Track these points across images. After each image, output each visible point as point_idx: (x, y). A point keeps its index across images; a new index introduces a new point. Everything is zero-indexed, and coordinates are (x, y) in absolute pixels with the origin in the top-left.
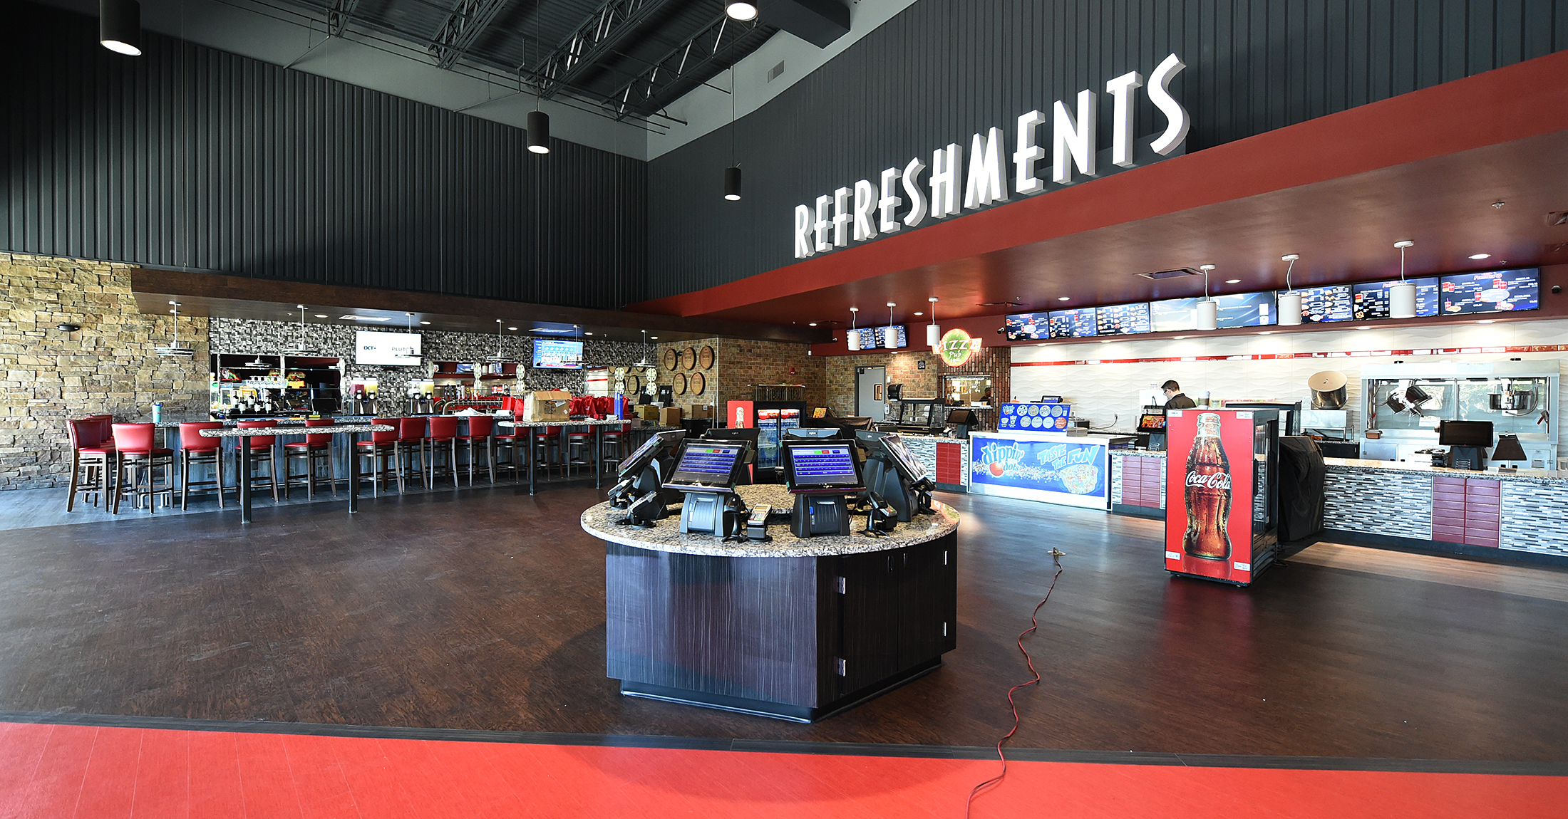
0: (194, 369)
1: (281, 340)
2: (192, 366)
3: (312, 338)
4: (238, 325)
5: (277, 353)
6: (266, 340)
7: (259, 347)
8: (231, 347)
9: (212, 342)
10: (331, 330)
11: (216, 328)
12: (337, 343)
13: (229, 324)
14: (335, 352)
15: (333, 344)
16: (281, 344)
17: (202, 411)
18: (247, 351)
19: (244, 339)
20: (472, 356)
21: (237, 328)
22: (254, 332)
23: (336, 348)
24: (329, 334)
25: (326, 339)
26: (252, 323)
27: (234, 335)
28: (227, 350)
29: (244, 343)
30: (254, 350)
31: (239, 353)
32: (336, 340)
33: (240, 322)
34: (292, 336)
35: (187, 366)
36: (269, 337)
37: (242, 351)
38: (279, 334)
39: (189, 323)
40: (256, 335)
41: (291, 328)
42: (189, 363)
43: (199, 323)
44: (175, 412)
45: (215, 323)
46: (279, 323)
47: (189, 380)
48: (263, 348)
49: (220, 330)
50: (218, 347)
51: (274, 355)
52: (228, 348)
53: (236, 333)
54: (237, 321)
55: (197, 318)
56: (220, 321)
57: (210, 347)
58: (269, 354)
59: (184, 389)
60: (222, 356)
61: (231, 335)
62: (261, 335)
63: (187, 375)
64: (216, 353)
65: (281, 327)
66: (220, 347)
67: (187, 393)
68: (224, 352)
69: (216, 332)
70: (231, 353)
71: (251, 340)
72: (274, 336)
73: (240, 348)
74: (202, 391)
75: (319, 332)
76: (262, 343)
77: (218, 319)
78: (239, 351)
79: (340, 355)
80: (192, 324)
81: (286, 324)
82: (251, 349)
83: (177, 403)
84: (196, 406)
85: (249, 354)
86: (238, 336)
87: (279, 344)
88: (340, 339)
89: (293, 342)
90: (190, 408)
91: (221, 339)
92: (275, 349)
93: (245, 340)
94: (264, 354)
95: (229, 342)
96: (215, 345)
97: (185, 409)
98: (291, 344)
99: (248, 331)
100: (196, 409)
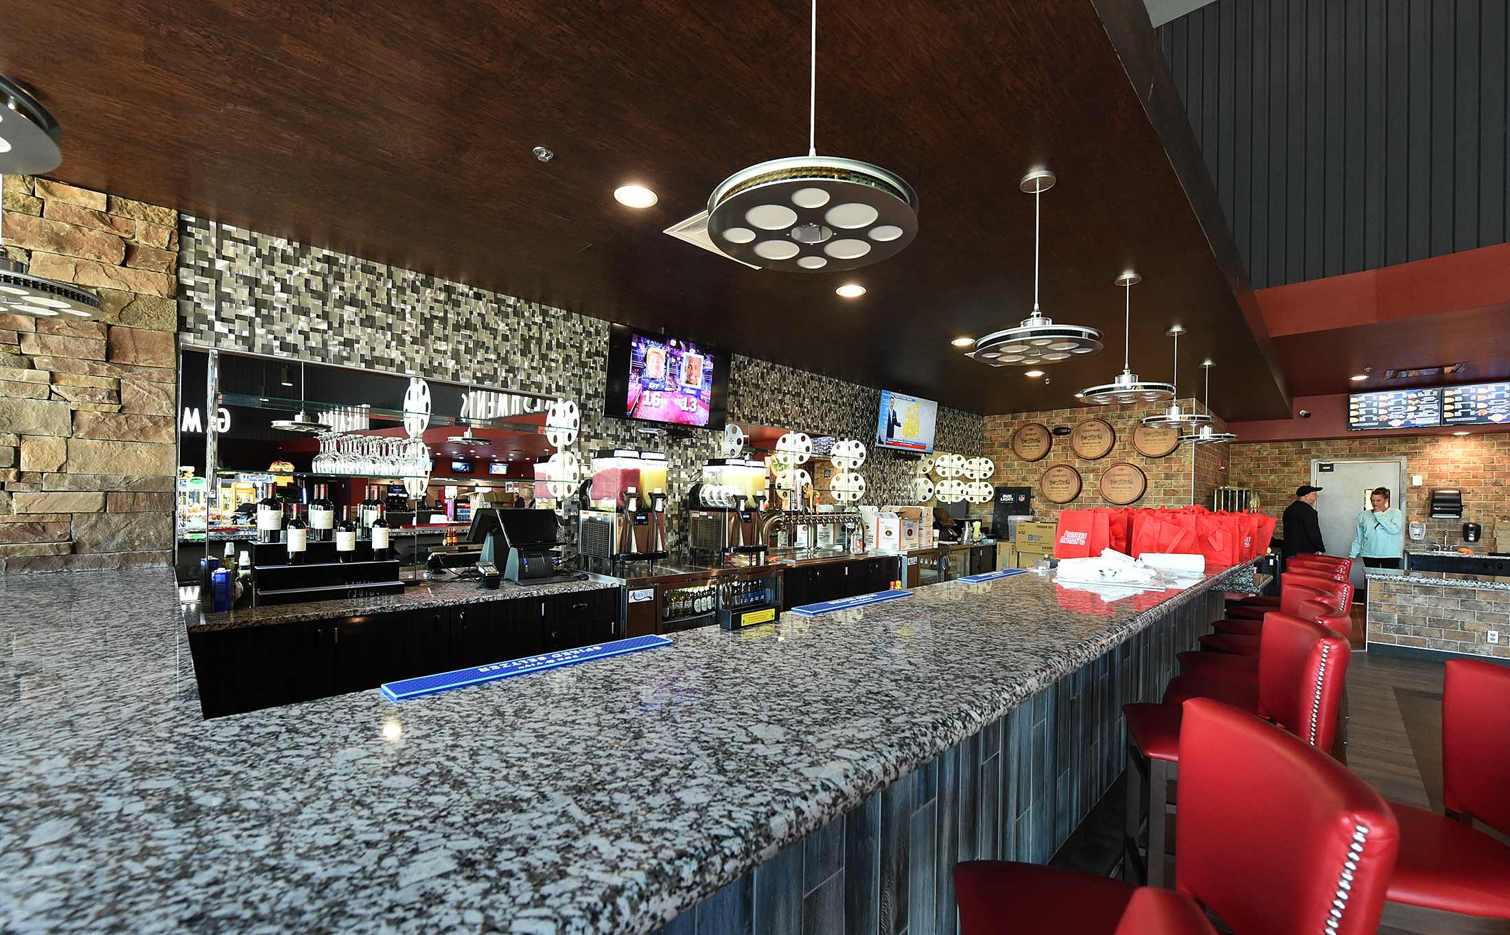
0: (116, 395)
1: (411, 326)
2: (103, 383)
3: (494, 332)
4: (285, 259)
5: (401, 367)
6: (368, 322)
7: (348, 343)
8: (260, 331)
9: (190, 307)
10: (538, 319)
11: (202, 255)
12: (553, 355)
13: (252, 249)
14: (546, 381)
15: (544, 357)
16: (415, 341)
17: (144, 558)
18: (312, 350)
19: (302, 311)
20: (786, 416)
21: (280, 268)
22: (336, 291)
23: (549, 369)
24: (535, 329)
25: (526, 341)
26: (328, 260)
27: (269, 289)
28: (245, 339)
29: (302, 323)
30: (334, 349)
31: (284, 355)
32: (549, 347)
33: (290, 250)
34: (444, 320)
35: (85, 381)
36: (378, 314)
37: (295, 349)
38: (408, 308)
39: (99, 216)
40: (341, 303)
41: (442, 297)
42: (93, 372)
43: (140, 226)
44: (30, 563)
45: (204, 236)
46: (411, 276)
47: (91, 434)
48: (361, 348)
49: (220, 265)
50: (211, 327)
51: (392, 371)
52: (246, 333)
53: (278, 287)
54: (281, 243)
55: (132, 204)
56: (222, 235)
57: (182, 321)
58: (379, 369)
59: (71, 470)
60: (226, 360)
61: (258, 291)
62: (353, 302)
63: (85, 417)
64: (202, 344)
65: (415, 290)
66: (219, 327)
67: (80, 486)
68: (231, 345)
69: (204, 272)
70: (257, 352)
71: (325, 316)
72: (392, 310)
73: (290, 339)
74: (147, 482)
75: (513, 320)
76: (357, 331)
77: (213, 224)
78: (284, 346)
79: (558, 388)
80: (111, 223)
81: (427, 284)
82: (325, 343)
83: (35, 528)
84: (120, 538)
85: (318, 360)
86: (285, 296)
87: (408, 338)
88: (559, 345)
89: (446, 338)
90: (96, 545)
91: (221, 298)
92: (395, 354)
93: (305, 312)
94: (363, 367)
95: (250, 311)
96: (202, 318)
97: (75, 548)
98: (442, 346)
99: (316, 283)
100: (120, 547)
